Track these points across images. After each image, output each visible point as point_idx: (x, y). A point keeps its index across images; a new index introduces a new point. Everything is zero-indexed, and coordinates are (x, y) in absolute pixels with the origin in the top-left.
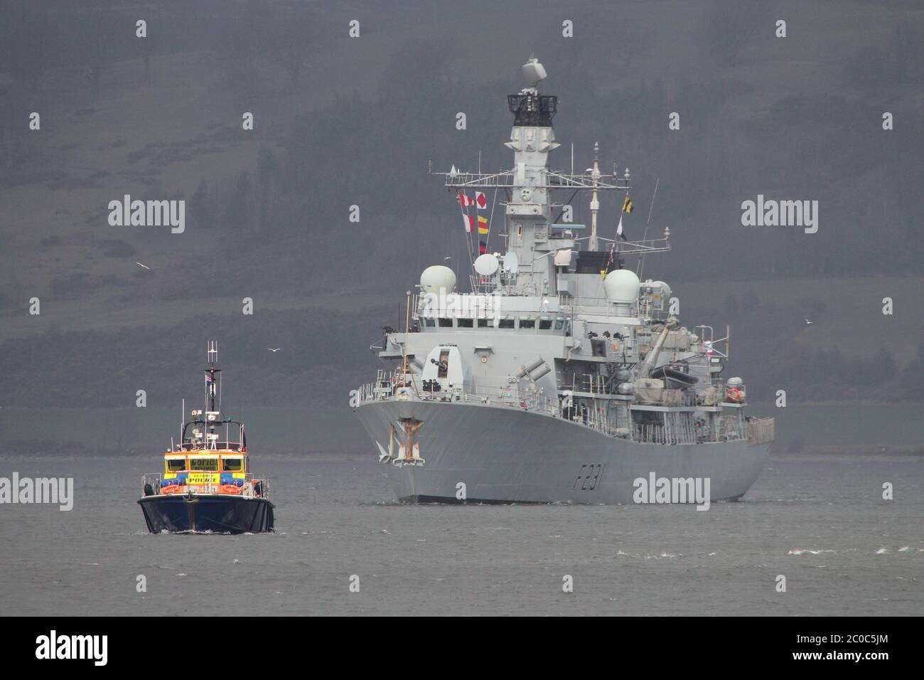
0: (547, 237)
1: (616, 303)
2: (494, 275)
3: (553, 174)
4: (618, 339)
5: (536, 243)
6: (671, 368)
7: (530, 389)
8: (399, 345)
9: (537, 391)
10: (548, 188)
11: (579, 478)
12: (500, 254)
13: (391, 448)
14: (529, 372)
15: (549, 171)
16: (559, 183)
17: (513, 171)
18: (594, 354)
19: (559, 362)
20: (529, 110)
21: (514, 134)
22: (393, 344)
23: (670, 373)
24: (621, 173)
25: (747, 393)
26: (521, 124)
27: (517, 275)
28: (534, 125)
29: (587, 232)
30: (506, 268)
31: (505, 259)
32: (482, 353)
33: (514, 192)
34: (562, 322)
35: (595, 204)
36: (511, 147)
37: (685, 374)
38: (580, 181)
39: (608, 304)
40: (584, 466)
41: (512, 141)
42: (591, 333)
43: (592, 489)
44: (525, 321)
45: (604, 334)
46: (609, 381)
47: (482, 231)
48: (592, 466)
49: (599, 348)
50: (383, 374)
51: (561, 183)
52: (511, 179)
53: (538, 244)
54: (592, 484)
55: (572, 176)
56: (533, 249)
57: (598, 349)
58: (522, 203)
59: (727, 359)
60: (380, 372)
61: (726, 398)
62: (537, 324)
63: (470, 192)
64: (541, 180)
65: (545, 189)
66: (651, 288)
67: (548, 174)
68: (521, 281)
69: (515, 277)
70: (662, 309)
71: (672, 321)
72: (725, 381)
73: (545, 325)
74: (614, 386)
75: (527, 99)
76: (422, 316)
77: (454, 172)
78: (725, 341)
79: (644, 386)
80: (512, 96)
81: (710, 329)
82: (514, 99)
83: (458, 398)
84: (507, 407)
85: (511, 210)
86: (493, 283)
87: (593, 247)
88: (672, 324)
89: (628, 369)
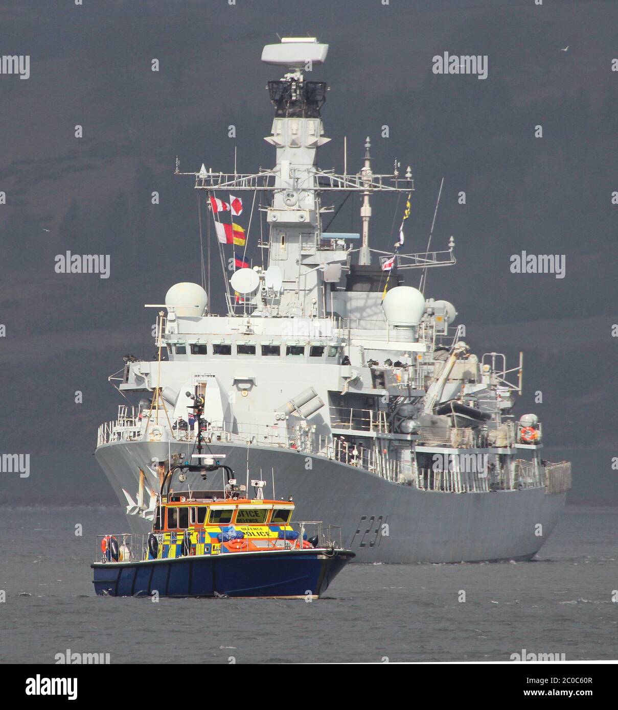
0: (314, 249)
1: (397, 326)
2: (255, 293)
3: (322, 174)
4: (402, 369)
5: (302, 255)
6: (459, 402)
7: (301, 428)
8: (144, 376)
9: (309, 430)
10: (316, 191)
11: (358, 532)
12: (260, 268)
13: (140, 497)
14: (299, 407)
15: (317, 170)
16: (329, 185)
17: (274, 170)
18: (375, 387)
19: (334, 396)
20: (294, 98)
21: (276, 127)
22: (136, 375)
23: (458, 409)
24: (403, 172)
25: (543, 432)
26: (283, 116)
27: (281, 294)
28: (299, 116)
29: (358, 243)
30: (268, 284)
31: (267, 274)
32: (242, 386)
33: (275, 195)
34: (336, 348)
35: (366, 211)
36: (272, 143)
37: (477, 409)
38: (354, 182)
39: (387, 327)
40: (364, 518)
41: (273, 135)
42: (371, 360)
43: (372, 545)
44: (293, 347)
45: (386, 362)
46: (391, 418)
47: (237, 241)
48: (373, 518)
49: (379, 378)
50: (125, 409)
51: (332, 185)
52: (272, 180)
53: (304, 257)
54: (372, 540)
55: (345, 176)
56: (300, 262)
57: (378, 381)
58: (286, 207)
59: (520, 393)
60: (121, 408)
61: (519, 438)
62: (307, 351)
63: (224, 195)
64: (308, 181)
65: (313, 191)
66: (433, 309)
67: (316, 173)
68: (285, 299)
69: (278, 295)
70: (445, 333)
71: (461, 347)
72: (517, 418)
73: (317, 351)
74: (397, 423)
75: (291, 85)
76: (170, 342)
77: (203, 173)
78: (518, 372)
79: (429, 424)
80: (273, 82)
81: (501, 356)
82: (275, 86)
83: (219, 438)
84: (275, 447)
85: (273, 216)
86: (253, 302)
87: (364, 260)
88: (460, 350)
89: (411, 403)
